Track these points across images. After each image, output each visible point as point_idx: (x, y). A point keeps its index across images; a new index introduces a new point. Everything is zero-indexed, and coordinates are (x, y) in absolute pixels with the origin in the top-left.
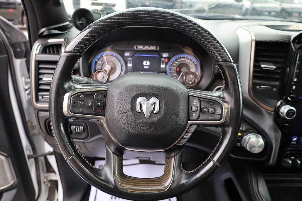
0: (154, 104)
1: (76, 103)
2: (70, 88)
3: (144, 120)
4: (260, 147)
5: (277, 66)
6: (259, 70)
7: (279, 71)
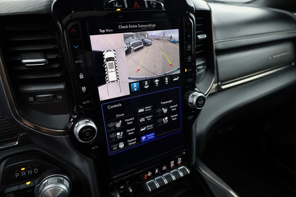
5: (50, 57)
6: (24, 68)
7: (57, 66)
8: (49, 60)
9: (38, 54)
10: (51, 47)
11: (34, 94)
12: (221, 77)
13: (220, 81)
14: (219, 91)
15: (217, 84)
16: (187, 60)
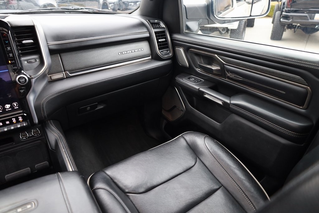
12: (66, 68)
13: (67, 71)
14: (68, 77)
15: (64, 73)
16: (9, 56)
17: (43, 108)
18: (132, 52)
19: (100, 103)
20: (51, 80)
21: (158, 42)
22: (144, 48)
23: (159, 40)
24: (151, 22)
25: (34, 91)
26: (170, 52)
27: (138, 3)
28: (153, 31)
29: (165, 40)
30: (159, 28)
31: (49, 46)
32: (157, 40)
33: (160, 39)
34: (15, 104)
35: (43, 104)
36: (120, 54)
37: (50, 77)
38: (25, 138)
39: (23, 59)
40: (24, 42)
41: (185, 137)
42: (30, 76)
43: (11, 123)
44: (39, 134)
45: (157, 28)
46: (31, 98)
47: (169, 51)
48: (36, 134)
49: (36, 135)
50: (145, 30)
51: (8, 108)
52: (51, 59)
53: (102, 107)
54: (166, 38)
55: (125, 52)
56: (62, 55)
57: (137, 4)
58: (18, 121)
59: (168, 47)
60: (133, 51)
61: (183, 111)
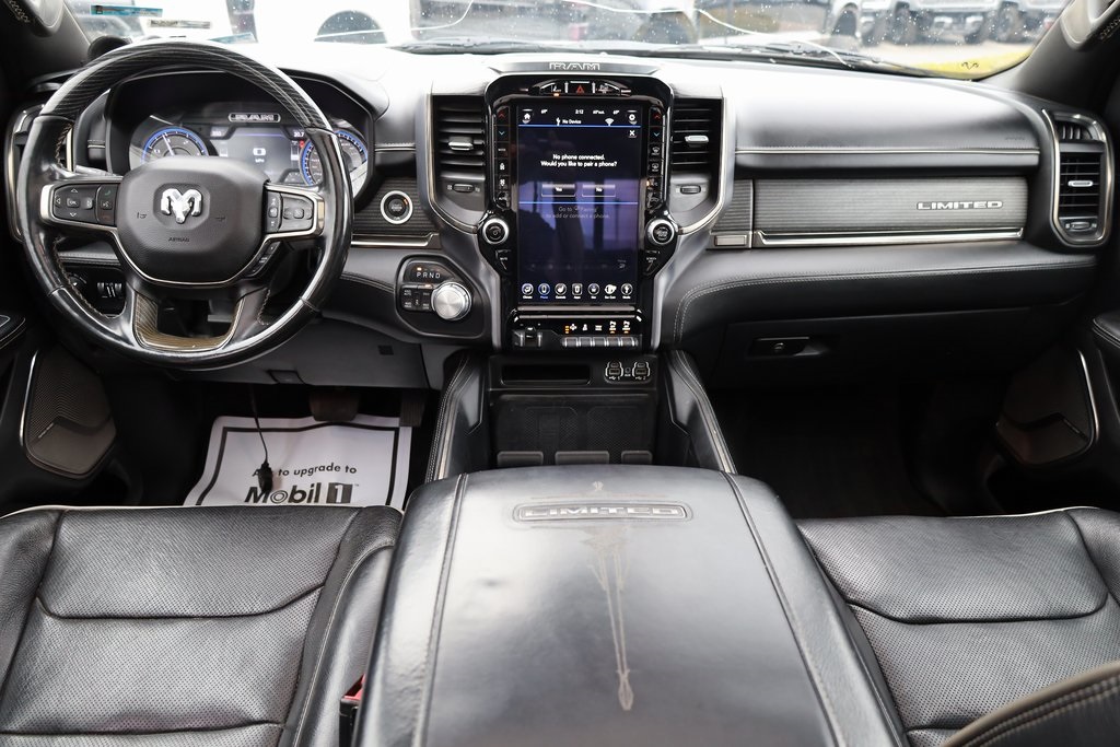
0: (192, 201)
1: (64, 201)
2: (52, 177)
3: (175, 227)
4: (456, 306)
5: (476, 142)
6: (450, 152)
7: (481, 153)
8: (475, 146)
9: (466, 138)
10: (479, 131)
11: (454, 182)
12: (761, 221)
13: (760, 229)
14: (757, 248)
15: (751, 233)
16: (652, 168)
17: (681, 313)
18: (961, 207)
19: (815, 340)
20: (714, 247)
21: (1064, 188)
22: (1006, 199)
23: (1071, 183)
24: (1057, 119)
25: (672, 269)
26: (1099, 228)
27: (970, 20)
28: (1058, 149)
29: (1091, 184)
30: (1082, 141)
31: (738, 156)
32: (1064, 180)
33: (1072, 178)
34: (627, 289)
35: (682, 305)
36: (921, 206)
37: (715, 238)
38: (613, 378)
39: (675, 180)
40: (689, 139)
41: (1079, 520)
42: (679, 227)
43: (606, 332)
44: (647, 378)
45: (1074, 141)
46: (662, 282)
47: (1094, 225)
48: (642, 376)
49: (639, 378)
50: (1029, 143)
51: (609, 292)
52: (734, 190)
53: (816, 353)
54: (1099, 179)
55: (940, 205)
56: (761, 183)
57: (965, 22)
58: (619, 331)
59: (1095, 210)
60: (966, 205)
61: (1087, 439)
